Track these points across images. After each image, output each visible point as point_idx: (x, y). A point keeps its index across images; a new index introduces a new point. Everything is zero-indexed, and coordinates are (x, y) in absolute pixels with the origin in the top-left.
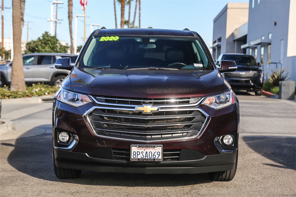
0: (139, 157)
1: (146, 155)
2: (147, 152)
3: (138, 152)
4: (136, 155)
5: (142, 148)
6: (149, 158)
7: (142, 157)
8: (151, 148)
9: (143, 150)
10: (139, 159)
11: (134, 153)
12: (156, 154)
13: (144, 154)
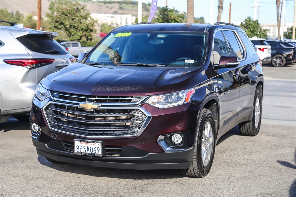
0: (82, 151)
1: (88, 150)
2: (88, 147)
3: (80, 146)
4: (79, 149)
5: (84, 143)
6: (90, 152)
7: (85, 151)
8: (92, 143)
9: (85, 145)
10: (82, 153)
11: (78, 147)
12: (96, 149)
13: (86, 148)
